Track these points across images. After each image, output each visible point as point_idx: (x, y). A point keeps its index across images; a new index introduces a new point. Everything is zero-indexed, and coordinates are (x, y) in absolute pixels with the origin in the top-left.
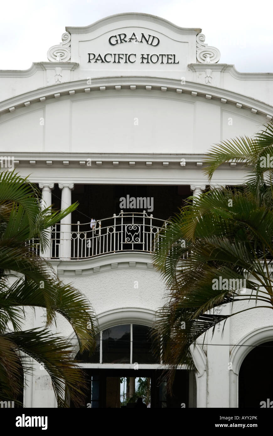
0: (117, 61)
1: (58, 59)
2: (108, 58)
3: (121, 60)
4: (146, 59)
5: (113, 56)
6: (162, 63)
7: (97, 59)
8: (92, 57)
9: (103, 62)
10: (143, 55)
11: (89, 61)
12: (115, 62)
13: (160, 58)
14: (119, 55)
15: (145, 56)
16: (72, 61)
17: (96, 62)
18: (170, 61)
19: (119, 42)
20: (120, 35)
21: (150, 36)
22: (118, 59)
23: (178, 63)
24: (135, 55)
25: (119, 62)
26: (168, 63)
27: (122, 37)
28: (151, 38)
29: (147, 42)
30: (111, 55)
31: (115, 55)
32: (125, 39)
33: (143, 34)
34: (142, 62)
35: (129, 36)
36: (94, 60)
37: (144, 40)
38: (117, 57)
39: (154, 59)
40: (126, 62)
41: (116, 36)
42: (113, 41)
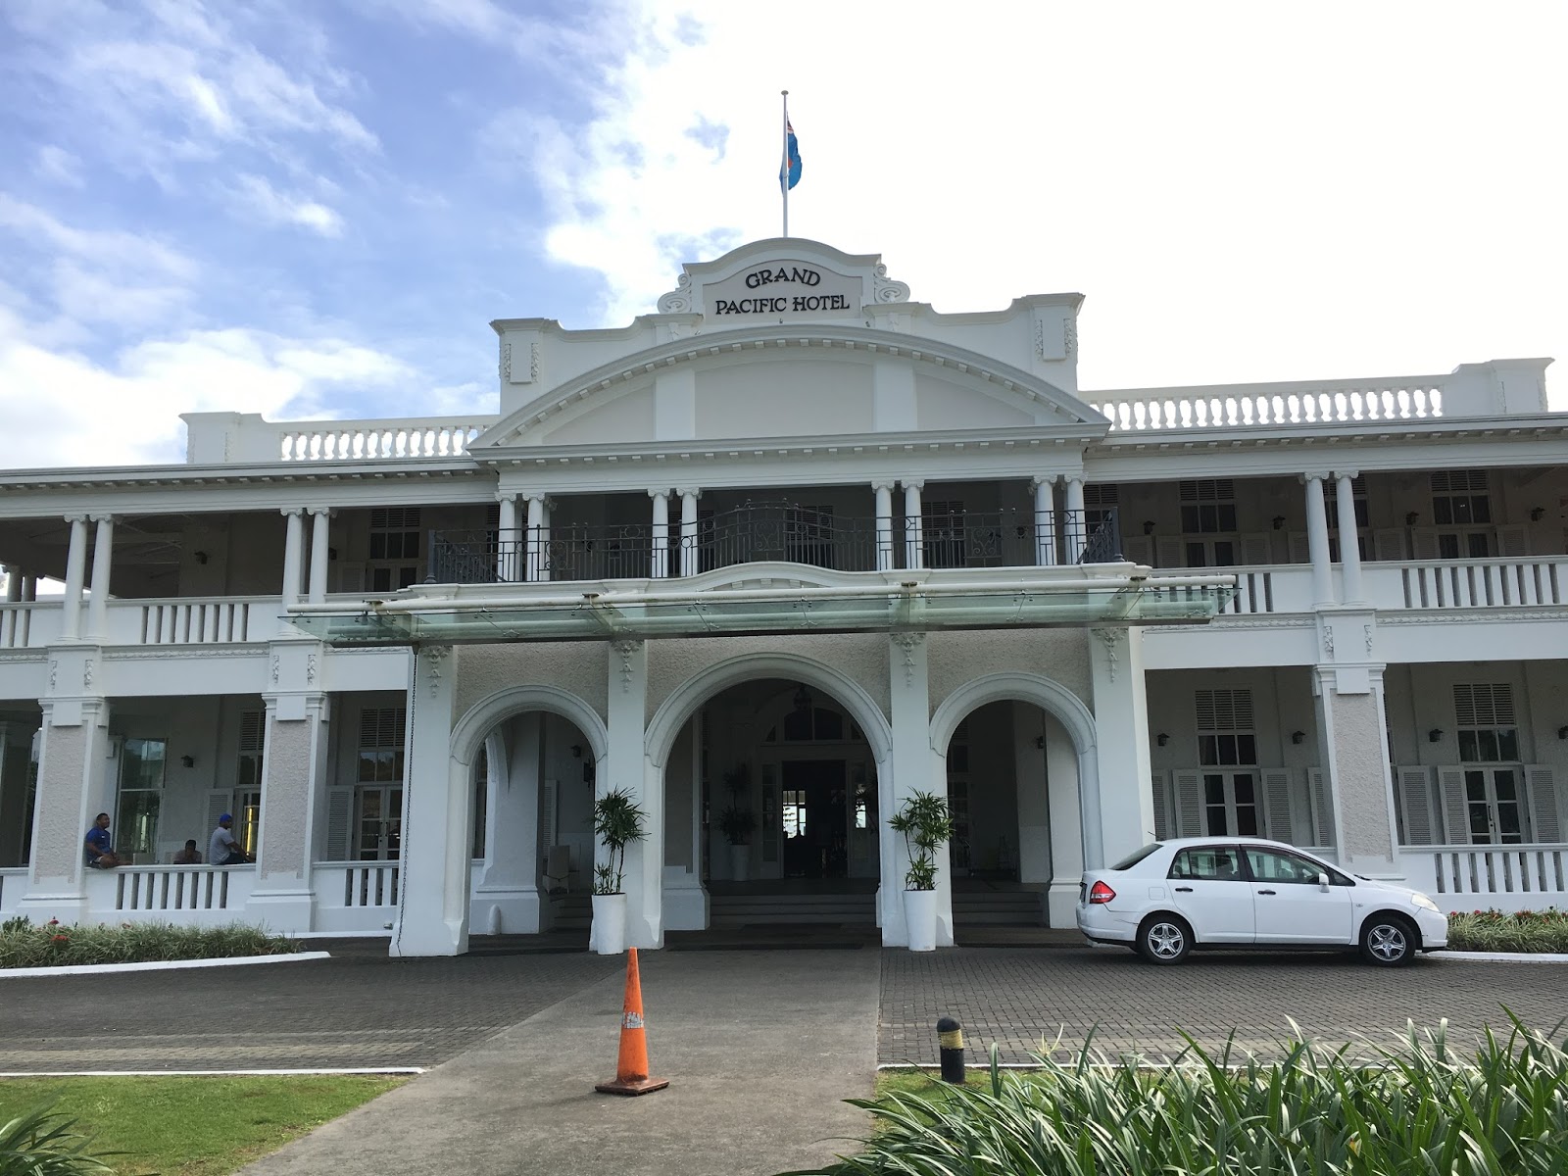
0: (758, 309)
1: (674, 310)
2: (746, 306)
3: (764, 308)
4: (801, 304)
5: (753, 302)
6: (825, 308)
7: (730, 309)
8: (722, 305)
9: (738, 312)
10: (796, 299)
11: (719, 313)
12: (755, 311)
13: (822, 302)
14: (761, 300)
15: (800, 300)
16: (693, 312)
17: (728, 313)
18: (836, 305)
19: (761, 282)
20: (761, 273)
21: (805, 271)
22: (761, 305)
23: (848, 307)
24: (785, 300)
25: (761, 311)
26: (833, 308)
27: (766, 275)
28: (808, 274)
29: (802, 279)
30: (750, 301)
31: (755, 301)
32: (771, 278)
33: (795, 269)
34: (796, 309)
35: (775, 273)
36: (726, 310)
37: (796, 278)
38: (758, 303)
39: (813, 303)
40: (772, 310)
41: (755, 275)
42: (753, 281)
